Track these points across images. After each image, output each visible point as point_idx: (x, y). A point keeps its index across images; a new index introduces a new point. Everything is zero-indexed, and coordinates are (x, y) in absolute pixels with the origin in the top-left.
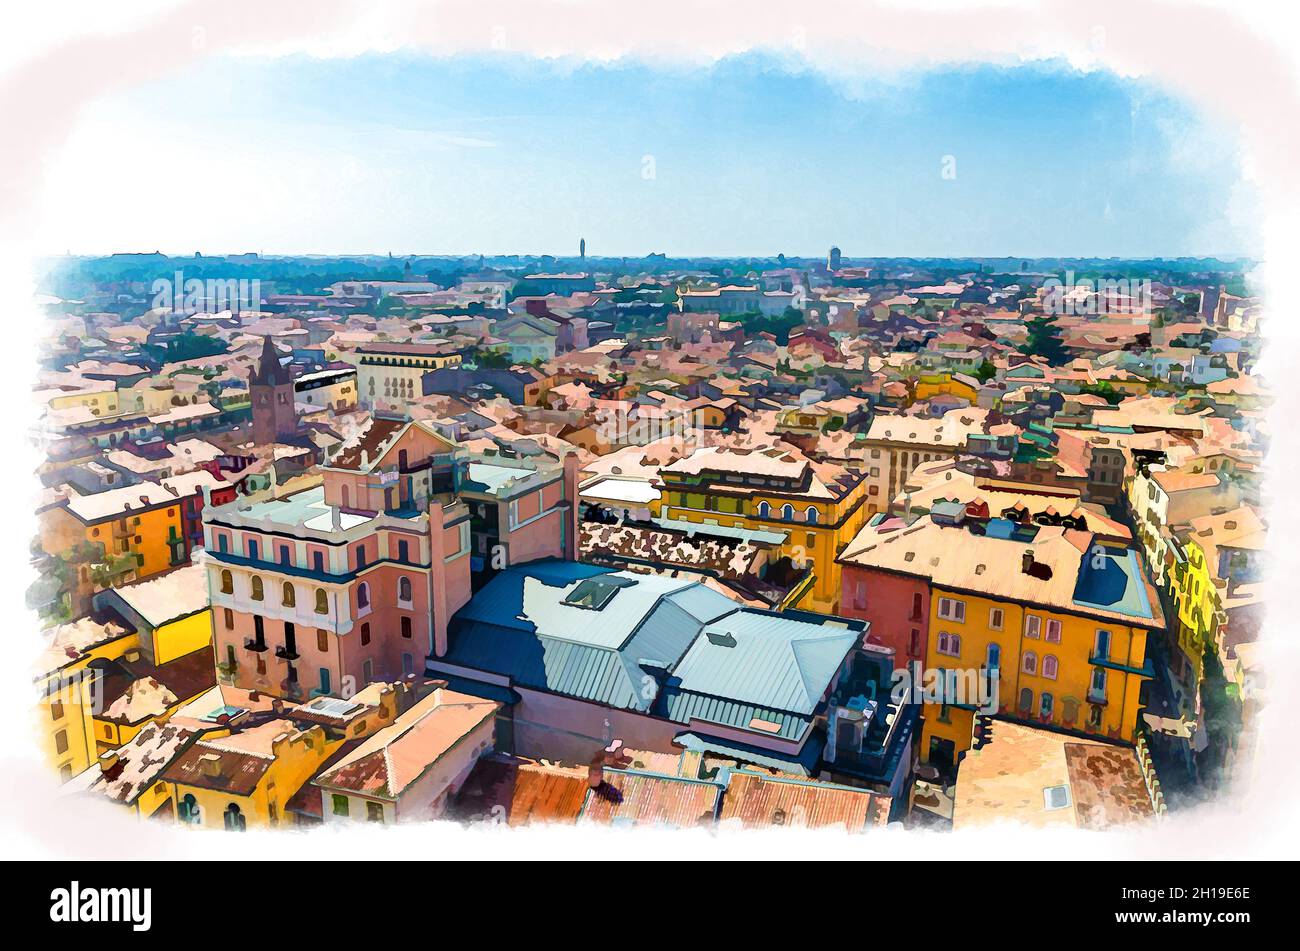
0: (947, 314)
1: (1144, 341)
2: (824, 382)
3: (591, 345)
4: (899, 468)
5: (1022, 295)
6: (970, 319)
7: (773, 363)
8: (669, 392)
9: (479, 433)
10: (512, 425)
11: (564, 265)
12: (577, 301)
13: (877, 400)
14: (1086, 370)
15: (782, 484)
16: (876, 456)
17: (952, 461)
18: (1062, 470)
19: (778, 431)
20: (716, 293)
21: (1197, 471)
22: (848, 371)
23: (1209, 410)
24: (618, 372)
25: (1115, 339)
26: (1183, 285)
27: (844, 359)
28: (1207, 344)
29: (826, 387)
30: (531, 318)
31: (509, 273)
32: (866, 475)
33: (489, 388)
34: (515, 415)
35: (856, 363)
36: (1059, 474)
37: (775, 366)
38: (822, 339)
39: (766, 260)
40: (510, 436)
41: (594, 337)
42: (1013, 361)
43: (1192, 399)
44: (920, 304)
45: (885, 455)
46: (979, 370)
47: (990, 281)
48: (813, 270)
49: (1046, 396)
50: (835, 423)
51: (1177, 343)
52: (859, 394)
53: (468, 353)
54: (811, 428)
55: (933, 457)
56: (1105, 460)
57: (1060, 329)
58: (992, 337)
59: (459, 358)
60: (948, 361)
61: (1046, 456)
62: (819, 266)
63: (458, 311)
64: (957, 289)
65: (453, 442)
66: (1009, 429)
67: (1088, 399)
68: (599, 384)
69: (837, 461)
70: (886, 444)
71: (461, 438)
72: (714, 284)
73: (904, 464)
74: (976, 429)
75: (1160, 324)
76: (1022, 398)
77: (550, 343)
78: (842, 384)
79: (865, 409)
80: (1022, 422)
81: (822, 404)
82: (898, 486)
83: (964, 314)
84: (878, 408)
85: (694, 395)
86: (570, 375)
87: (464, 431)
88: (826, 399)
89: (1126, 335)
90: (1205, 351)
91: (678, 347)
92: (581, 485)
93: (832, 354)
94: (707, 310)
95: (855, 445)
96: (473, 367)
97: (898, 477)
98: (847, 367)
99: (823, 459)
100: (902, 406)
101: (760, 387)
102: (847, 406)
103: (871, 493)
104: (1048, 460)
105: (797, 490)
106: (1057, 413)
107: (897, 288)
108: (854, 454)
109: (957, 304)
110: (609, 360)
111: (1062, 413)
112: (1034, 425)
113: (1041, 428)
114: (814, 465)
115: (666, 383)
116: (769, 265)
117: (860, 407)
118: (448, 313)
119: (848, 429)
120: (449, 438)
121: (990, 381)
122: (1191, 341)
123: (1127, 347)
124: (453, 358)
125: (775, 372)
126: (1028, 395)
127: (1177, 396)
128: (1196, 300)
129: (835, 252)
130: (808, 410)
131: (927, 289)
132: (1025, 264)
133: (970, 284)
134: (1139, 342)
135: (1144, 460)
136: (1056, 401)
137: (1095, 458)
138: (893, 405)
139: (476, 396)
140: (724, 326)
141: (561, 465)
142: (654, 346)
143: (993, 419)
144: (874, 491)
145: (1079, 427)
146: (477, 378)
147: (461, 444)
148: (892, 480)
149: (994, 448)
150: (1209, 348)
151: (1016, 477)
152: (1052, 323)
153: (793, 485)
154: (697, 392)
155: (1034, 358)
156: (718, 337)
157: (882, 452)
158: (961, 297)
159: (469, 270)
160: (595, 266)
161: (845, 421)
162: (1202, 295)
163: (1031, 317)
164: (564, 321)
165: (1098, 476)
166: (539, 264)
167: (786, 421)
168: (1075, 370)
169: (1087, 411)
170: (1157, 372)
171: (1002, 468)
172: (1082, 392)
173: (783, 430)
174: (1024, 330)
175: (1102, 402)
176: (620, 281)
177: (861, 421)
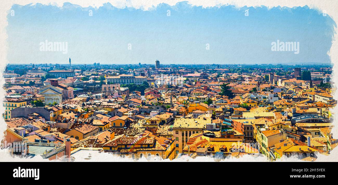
0: (196, 83)
1: (255, 90)
2: (158, 108)
3: (75, 97)
4: (185, 137)
5: (218, 76)
6: (203, 84)
7: (140, 102)
8: (104, 115)
9: (33, 133)
10: (46, 129)
11: (64, 67)
12: (69, 80)
13: (176, 113)
14: (239, 100)
15: (147, 146)
16: (177, 133)
17: (201, 133)
18: (236, 133)
19: (144, 127)
20: (119, 77)
21: (274, 129)
22: (166, 104)
23: (275, 110)
24: (85, 107)
25: (247, 90)
26: (264, 72)
27: (164, 100)
28: (272, 90)
29: (159, 110)
30: (53, 87)
31: (44, 70)
32: (174, 140)
33: (37, 115)
34: (47, 125)
35: (168, 101)
36: (235, 134)
37: (141, 103)
38: (156, 93)
39: (135, 65)
40: (45, 134)
41: (76, 94)
42: (218, 98)
43: (270, 107)
44: (188, 80)
45: (180, 133)
46: (208, 101)
47: (208, 72)
48: (151, 68)
49: (228, 109)
50: (163, 123)
51: (264, 90)
52: (170, 112)
53: (29, 101)
54: (155, 125)
55: (195, 132)
56: (248, 128)
57: (231, 87)
58: (211, 90)
59: (26, 103)
60: (198, 99)
61: (231, 129)
62: (153, 67)
63: (25, 85)
64: (199, 74)
65: (22, 137)
66: (218, 121)
67: (241, 109)
68: (78, 112)
69: (165, 136)
70: (180, 129)
71: (26, 135)
72: (118, 74)
73: (186, 136)
74: (209, 122)
75: (259, 84)
76: (221, 110)
77: (60, 97)
78: (164, 108)
79: (172, 117)
80: (222, 118)
81: (158, 116)
82: (185, 143)
83: (201, 83)
84: (177, 116)
85: (113, 116)
86: (67, 109)
87: (27, 132)
88: (159, 114)
89: (250, 88)
90: (272, 92)
91: (106, 97)
92: (72, 152)
93: (160, 98)
94: (115, 83)
95: (170, 130)
96: (31, 106)
97: (185, 140)
98: (166, 102)
99: (160, 135)
100: (184, 115)
101: (136, 111)
102: (166, 116)
103: (176, 147)
104: (231, 130)
105: (152, 148)
106: (232, 114)
107: (179, 74)
108: (169, 133)
109: (199, 79)
110: (82, 103)
111: (234, 114)
112: (226, 119)
113: (228, 120)
114: (157, 138)
115: (102, 111)
116: (136, 67)
117: (171, 116)
118: (22, 85)
119: (167, 124)
120: (21, 135)
121: (211, 105)
122: (268, 89)
123: (251, 92)
124: (24, 103)
125: (141, 105)
126: (223, 109)
127: (266, 106)
128: (268, 77)
129: (158, 62)
130: (154, 118)
131: (189, 75)
132: (218, 66)
133: (202, 73)
134: (254, 90)
135: (259, 127)
136: (232, 111)
137: (245, 128)
138: (181, 115)
139: (31, 118)
140: (122, 89)
141: (64, 145)
142: (98, 97)
143: (213, 118)
144: (177, 146)
145: (239, 119)
146: (33, 111)
147: (25, 138)
148: (183, 141)
149: (214, 127)
150: (273, 91)
151: (222, 137)
152: (228, 85)
153: (151, 146)
154: (114, 114)
155: (224, 96)
156: (120, 93)
157: (179, 131)
158: (200, 77)
159: (29, 69)
160: (75, 67)
161: (166, 122)
162: (269, 75)
163: (221, 83)
164: (65, 88)
165: (247, 134)
166: (55, 67)
167: (146, 123)
168: (236, 100)
169: (241, 113)
170: (259, 99)
171: (218, 134)
172: (239, 107)
173: (145, 127)
174: (220, 88)
175: (245, 110)
176: (84, 73)
177: (171, 121)
